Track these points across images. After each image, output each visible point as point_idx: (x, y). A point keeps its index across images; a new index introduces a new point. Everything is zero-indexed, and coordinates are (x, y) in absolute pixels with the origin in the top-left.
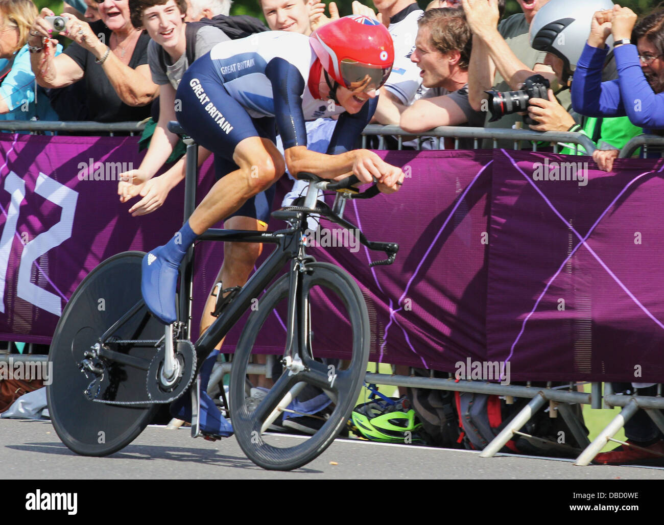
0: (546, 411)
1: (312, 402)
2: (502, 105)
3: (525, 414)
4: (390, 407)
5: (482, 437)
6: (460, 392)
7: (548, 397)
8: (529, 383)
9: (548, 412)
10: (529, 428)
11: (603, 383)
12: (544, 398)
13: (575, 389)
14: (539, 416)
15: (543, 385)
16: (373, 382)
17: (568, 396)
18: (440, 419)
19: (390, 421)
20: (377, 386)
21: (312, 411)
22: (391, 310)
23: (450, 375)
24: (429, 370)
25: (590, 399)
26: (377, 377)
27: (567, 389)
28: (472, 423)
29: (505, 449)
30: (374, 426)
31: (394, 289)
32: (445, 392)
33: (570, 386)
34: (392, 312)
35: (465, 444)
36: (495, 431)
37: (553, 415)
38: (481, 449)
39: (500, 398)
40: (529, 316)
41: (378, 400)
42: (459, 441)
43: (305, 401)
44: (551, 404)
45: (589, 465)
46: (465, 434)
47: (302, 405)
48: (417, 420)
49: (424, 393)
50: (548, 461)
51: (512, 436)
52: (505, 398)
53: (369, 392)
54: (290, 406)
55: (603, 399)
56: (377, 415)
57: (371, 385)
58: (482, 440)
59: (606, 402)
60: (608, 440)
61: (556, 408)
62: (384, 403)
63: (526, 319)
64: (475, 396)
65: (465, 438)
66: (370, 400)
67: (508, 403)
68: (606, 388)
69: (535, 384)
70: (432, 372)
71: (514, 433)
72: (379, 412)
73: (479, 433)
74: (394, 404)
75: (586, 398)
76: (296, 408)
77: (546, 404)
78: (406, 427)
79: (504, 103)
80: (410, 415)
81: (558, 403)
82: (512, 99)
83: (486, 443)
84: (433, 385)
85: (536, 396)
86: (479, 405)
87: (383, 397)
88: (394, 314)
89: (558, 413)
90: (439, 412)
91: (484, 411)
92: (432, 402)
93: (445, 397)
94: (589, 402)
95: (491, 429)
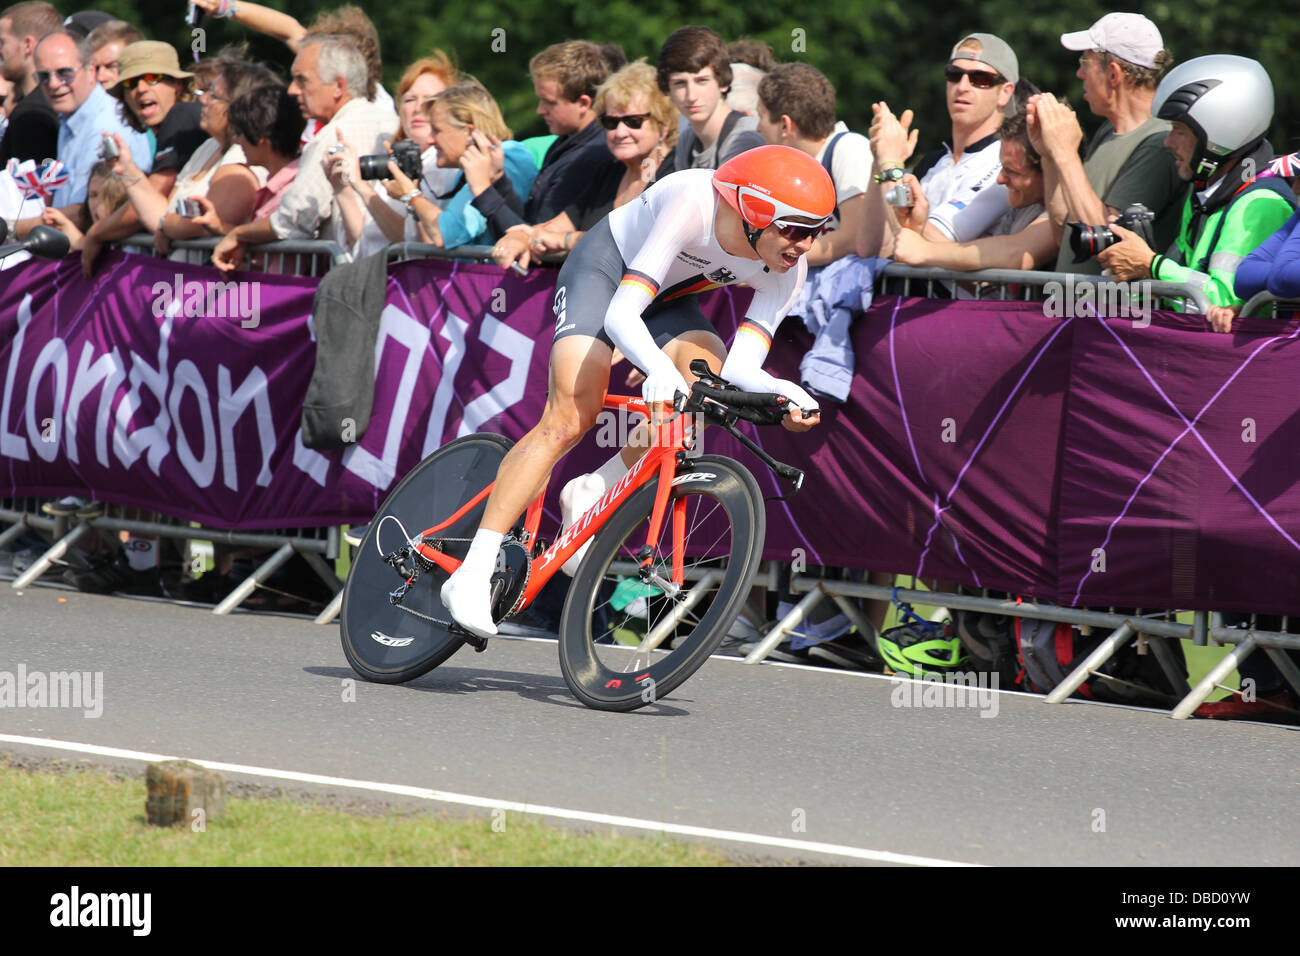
0: (1133, 646)
1: (828, 624)
2: (1091, 242)
3: (1106, 649)
4: (929, 634)
5: (1048, 677)
6: (1021, 618)
7: (1136, 629)
8: (1111, 609)
9: (1136, 648)
10: (1108, 667)
11: (1210, 612)
12: (1132, 628)
13: (1173, 619)
14: (1123, 652)
15: (1131, 612)
16: (907, 600)
17: (1163, 628)
18: (992, 652)
19: (928, 652)
20: (913, 606)
21: (828, 636)
22: (936, 507)
23: (1009, 595)
24: (981, 589)
25: (1192, 632)
26: (913, 594)
27: (1162, 618)
28: (1035, 658)
29: (1077, 694)
30: (907, 659)
31: (941, 480)
32: (1000, 617)
33: (1167, 614)
34: (938, 510)
35: (1026, 685)
36: (1064, 670)
37: (1141, 651)
38: (1046, 693)
39: (1074, 627)
40: (1115, 522)
41: (913, 624)
42: (1018, 681)
43: (819, 622)
44: (1140, 637)
45: (1189, 718)
46: (1026, 671)
47: (816, 628)
48: (963, 652)
49: (973, 617)
50: (1133, 712)
51: (1087, 676)
52: (1079, 628)
53: (902, 613)
54: (800, 627)
55: (1209, 633)
56: (911, 644)
57: (903, 604)
58: (1047, 681)
59: (1214, 638)
60: (1215, 687)
61: (1146, 642)
62: (921, 628)
63: (1112, 525)
64: (1040, 623)
65: (1025, 677)
66: (902, 624)
67: (1083, 633)
68: (1215, 618)
69: (1118, 611)
70: (985, 590)
71: (1090, 674)
72: (914, 640)
73: (1044, 671)
74: (933, 631)
75: (1187, 631)
76: (808, 632)
77: (1133, 636)
78: (948, 660)
79: (1095, 240)
80: (954, 645)
81: (1150, 636)
82: (1105, 234)
83: (1053, 685)
84: (985, 606)
85: (1120, 626)
86: (1044, 635)
87: (920, 621)
88: (941, 514)
89: (1149, 648)
90: (992, 644)
91: (1052, 642)
92: (983, 629)
93: (999, 623)
94: (1191, 636)
95: (1060, 668)
